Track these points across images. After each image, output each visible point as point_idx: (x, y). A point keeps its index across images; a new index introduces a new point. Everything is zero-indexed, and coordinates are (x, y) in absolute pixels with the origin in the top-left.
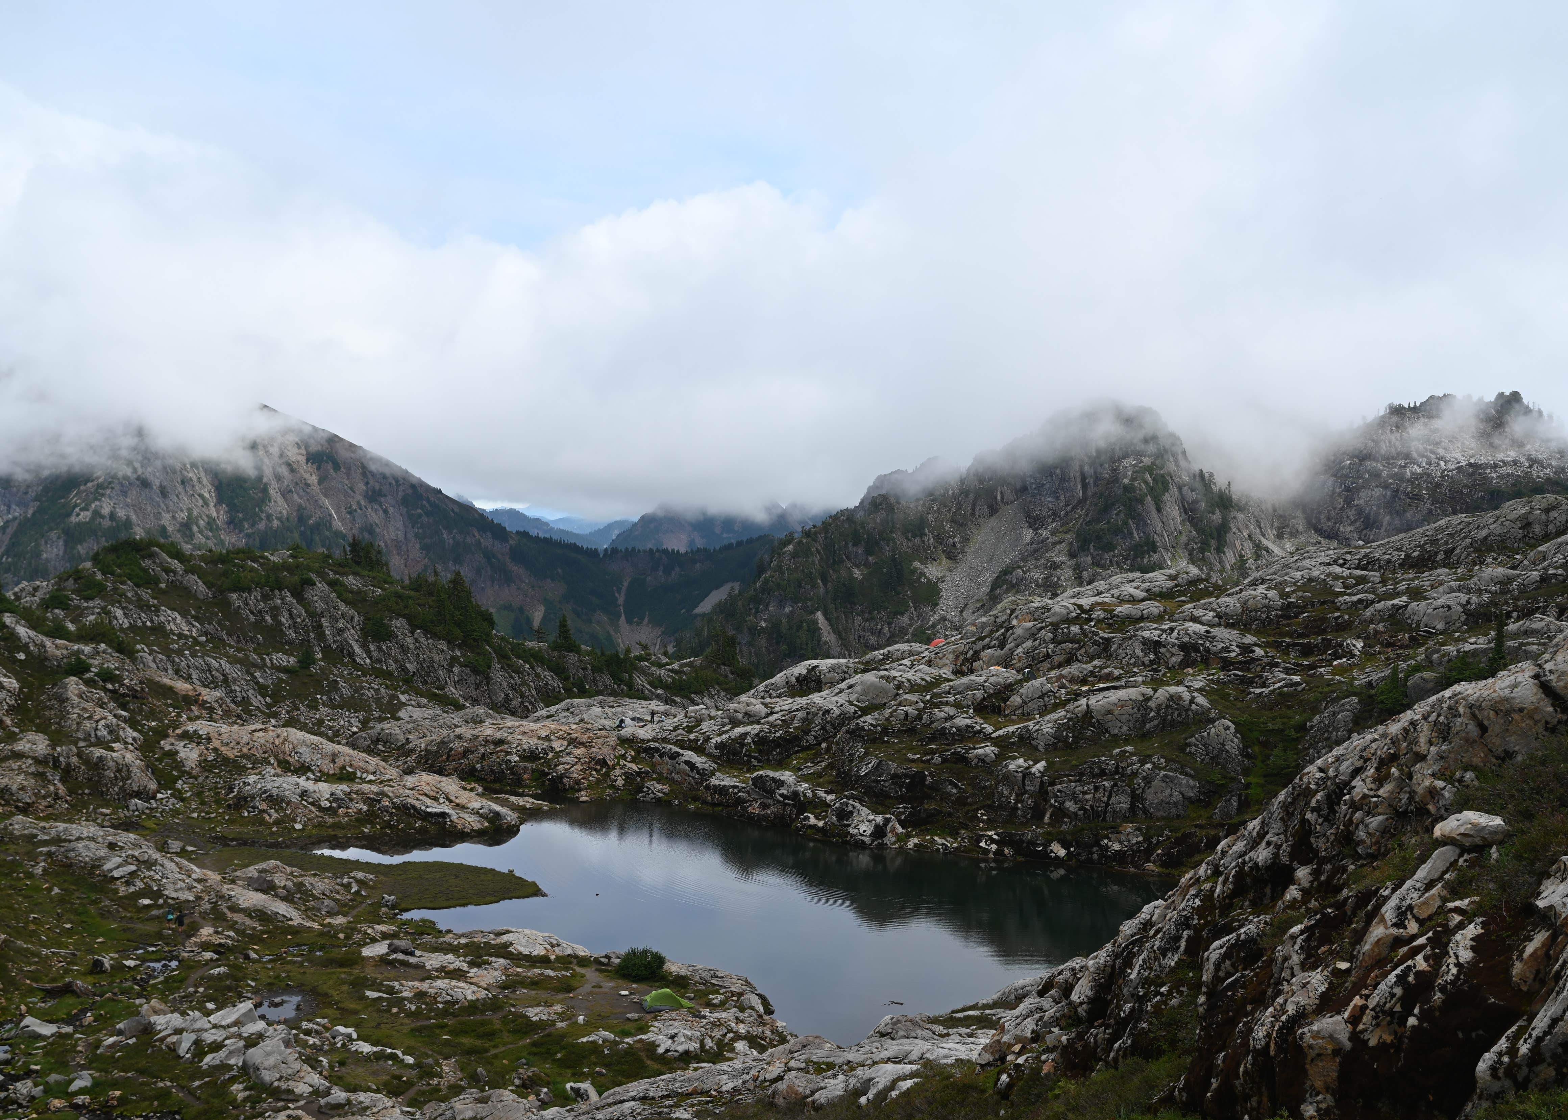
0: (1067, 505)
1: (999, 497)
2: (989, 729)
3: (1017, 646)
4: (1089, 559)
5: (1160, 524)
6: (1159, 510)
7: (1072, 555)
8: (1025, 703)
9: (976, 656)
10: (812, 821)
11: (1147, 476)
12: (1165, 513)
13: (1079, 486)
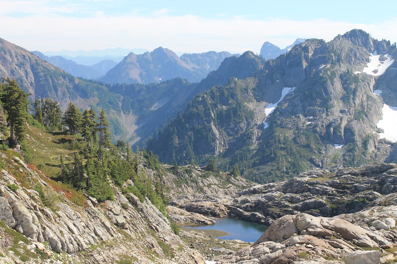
0: (300, 81)
1: (275, 77)
2: (290, 205)
3: (294, 188)
4: (308, 103)
5: (333, 90)
6: (332, 85)
7: (302, 101)
8: (296, 200)
9: (287, 189)
10: (263, 221)
11: (329, 72)
12: (334, 86)
13: (304, 74)
